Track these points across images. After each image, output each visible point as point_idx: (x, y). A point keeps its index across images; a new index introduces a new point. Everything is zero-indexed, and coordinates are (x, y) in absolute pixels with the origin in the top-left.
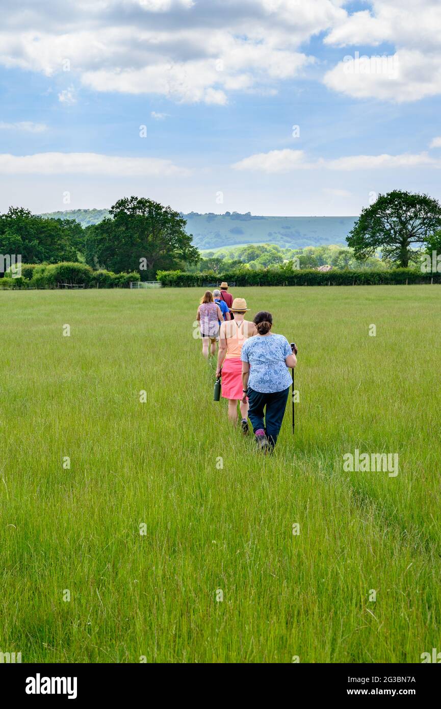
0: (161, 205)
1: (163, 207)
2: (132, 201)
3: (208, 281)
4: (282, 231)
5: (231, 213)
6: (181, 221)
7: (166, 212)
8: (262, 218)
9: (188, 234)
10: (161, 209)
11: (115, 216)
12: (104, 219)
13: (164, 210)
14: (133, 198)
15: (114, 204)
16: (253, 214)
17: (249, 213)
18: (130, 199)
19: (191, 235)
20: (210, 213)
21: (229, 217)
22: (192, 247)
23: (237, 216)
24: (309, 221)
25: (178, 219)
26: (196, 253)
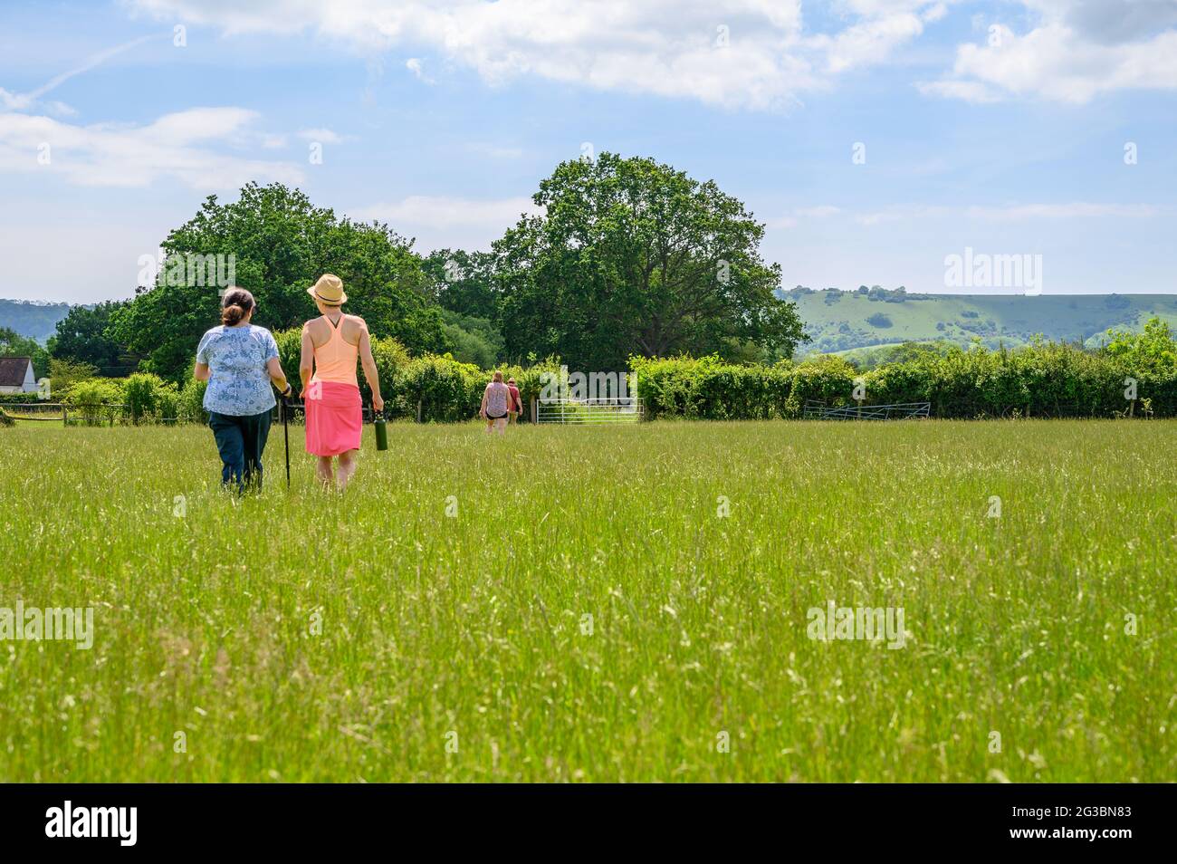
0: (687, 177)
1: (695, 184)
2: (602, 165)
3: (821, 397)
4: (963, 320)
5: (870, 289)
6: (749, 227)
7: (700, 197)
8: (926, 297)
9: (767, 265)
10: (687, 191)
11: (551, 210)
12: (520, 219)
13: (697, 191)
14: (604, 157)
15: (549, 175)
16: (909, 291)
17: (903, 288)
18: (595, 159)
19: (777, 266)
20: (830, 289)
21: (866, 296)
22: (779, 303)
23: (880, 295)
24: (1012, 304)
25: (738, 219)
26: (790, 319)
